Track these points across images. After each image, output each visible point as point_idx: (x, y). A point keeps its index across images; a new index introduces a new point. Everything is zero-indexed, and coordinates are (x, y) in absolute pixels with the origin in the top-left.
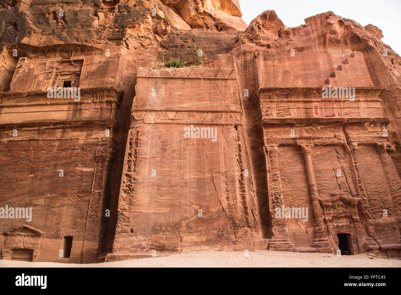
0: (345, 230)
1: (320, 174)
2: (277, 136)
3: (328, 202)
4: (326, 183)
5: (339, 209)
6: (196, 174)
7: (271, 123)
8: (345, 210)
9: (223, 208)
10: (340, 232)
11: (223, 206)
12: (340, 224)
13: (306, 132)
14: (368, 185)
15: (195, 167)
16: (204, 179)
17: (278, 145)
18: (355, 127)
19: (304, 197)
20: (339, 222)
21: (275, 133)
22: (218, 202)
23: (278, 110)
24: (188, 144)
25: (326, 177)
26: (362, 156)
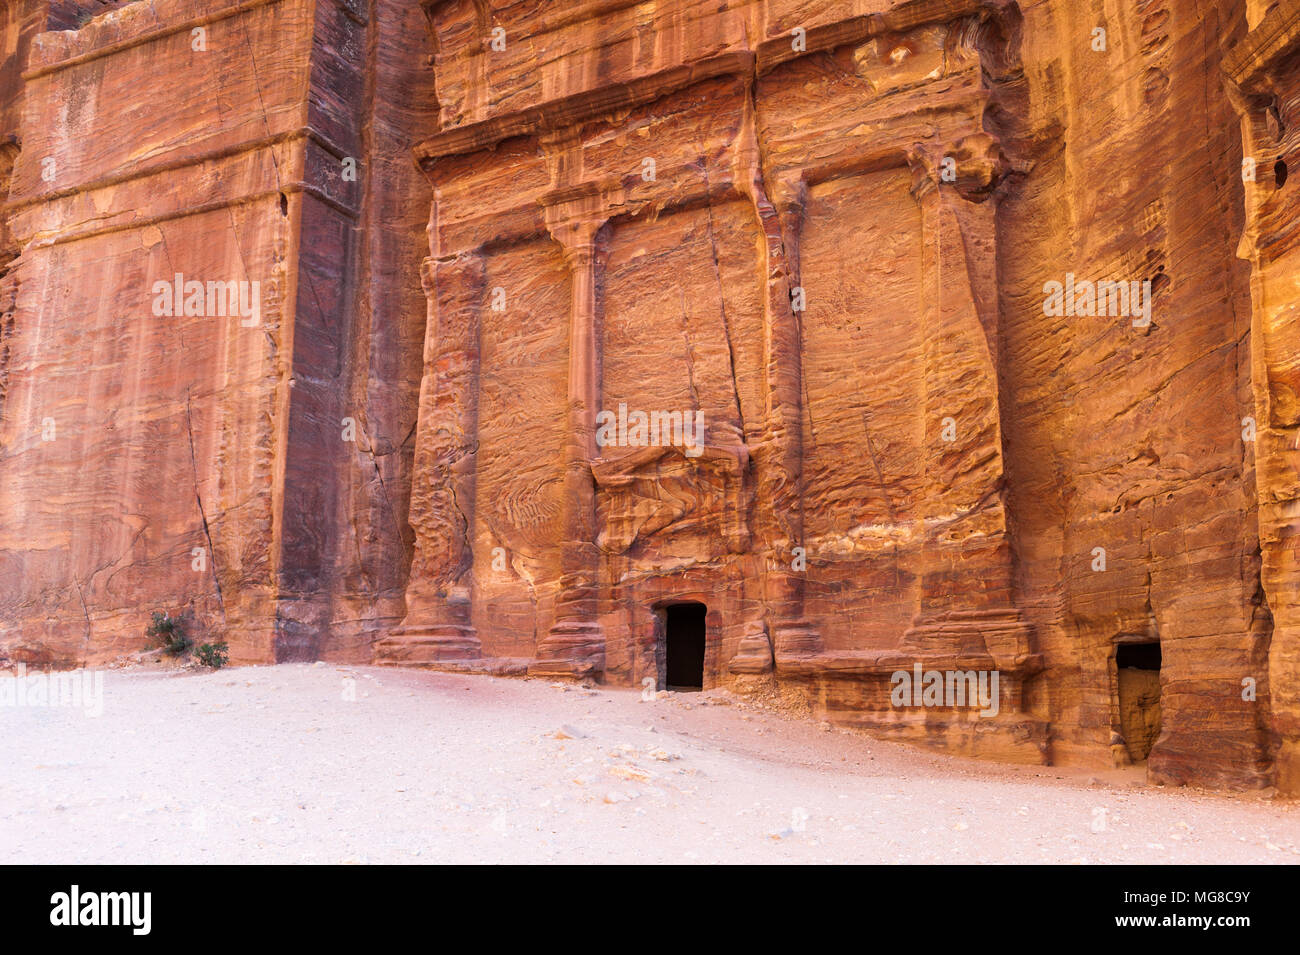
0: (687, 589)
1: (628, 350)
2: (479, 207)
3: (617, 470)
4: (645, 388)
5: (668, 496)
6: (145, 408)
7: (445, 152)
8: (691, 498)
9: (205, 520)
10: (665, 598)
11: (208, 512)
12: (669, 565)
13: (588, 161)
14: (824, 375)
15: (147, 382)
16: (166, 422)
17: (477, 247)
18: (810, 86)
19: (550, 457)
20: (669, 552)
21: (476, 194)
22: (192, 502)
23: (499, 86)
24: (138, 300)
25: (646, 360)
26: (831, 235)
